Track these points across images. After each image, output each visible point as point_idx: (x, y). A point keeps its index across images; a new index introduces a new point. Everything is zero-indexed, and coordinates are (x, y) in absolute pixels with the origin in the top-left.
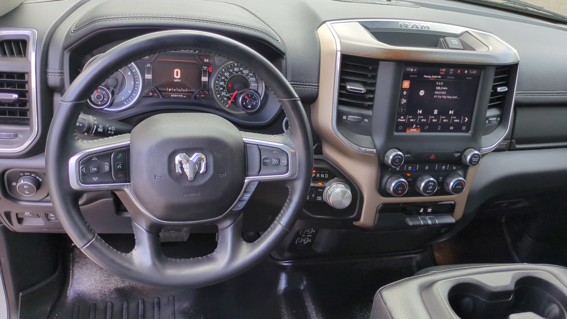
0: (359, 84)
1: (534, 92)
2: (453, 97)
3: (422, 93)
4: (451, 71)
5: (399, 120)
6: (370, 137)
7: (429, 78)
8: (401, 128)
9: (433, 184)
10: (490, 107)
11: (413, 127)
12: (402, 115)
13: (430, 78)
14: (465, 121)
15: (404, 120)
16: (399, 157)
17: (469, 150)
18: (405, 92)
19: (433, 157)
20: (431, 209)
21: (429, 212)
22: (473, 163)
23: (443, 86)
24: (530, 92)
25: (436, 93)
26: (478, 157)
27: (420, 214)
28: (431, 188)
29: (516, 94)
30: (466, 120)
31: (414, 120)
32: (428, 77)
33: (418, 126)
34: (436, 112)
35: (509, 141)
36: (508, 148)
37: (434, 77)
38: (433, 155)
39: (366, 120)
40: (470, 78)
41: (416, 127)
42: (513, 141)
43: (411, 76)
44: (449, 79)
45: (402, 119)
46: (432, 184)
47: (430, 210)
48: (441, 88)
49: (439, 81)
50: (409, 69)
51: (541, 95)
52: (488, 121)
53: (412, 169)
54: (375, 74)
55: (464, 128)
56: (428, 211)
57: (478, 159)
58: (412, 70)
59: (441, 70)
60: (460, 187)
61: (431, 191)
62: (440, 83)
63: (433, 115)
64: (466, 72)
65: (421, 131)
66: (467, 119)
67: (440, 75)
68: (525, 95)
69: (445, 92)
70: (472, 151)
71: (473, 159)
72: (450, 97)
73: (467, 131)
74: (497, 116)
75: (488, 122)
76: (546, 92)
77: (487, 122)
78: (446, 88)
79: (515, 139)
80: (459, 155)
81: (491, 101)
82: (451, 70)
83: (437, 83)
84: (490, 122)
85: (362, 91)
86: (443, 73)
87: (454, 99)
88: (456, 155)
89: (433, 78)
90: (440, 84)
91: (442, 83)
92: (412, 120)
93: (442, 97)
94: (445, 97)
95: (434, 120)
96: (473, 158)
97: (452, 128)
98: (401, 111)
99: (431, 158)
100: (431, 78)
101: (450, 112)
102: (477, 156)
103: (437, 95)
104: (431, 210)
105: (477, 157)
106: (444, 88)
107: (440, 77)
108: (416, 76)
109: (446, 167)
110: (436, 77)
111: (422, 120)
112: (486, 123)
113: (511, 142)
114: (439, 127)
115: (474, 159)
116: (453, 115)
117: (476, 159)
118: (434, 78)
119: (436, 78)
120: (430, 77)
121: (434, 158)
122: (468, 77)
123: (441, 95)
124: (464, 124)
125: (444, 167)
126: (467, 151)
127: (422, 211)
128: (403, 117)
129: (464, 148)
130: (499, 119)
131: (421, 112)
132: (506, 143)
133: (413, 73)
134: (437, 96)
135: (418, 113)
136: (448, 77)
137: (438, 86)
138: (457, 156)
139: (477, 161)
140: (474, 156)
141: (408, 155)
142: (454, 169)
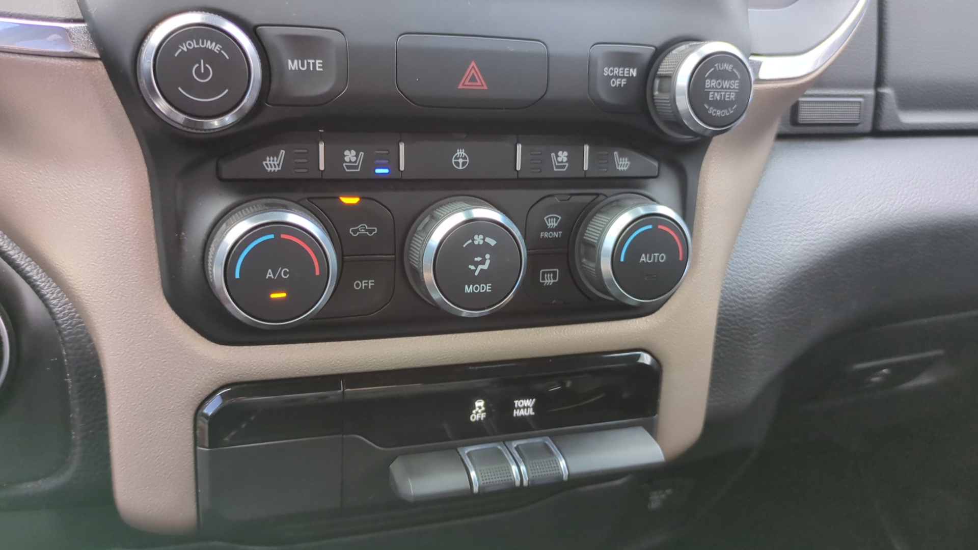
9: (492, 242)
17: (685, 47)
19: (473, 79)
20: (529, 403)
21: (523, 418)
22: (712, 111)
26: (734, 77)
27: (477, 432)
28: (485, 267)
35: (871, 92)
36: (867, 127)
38: (473, 64)
42: (888, 91)
46: (485, 244)
47: (524, 407)
53: (369, 164)
56: (516, 413)
57: (735, 84)
60: (662, 258)
61: (488, 288)
70: (697, 49)
71: (708, 82)
79: (893, 86)
80: (630, 79)
88: (617, 77)
96: (711, 77)
99: (464, 84)
102: (728, 67)
104: (535, 408)
105: (728, 76)
109: (574, 159)
113: (879, 99)
115: (714, 83)
117: (726, 84)
121: (481, 85)
125: (563, 156)
127: (483, 416)
129: (659, 41)
138: (623, 82)
139: (733, 97)
140: (712, 69)
141: (308, 64)
142: (620, 168)
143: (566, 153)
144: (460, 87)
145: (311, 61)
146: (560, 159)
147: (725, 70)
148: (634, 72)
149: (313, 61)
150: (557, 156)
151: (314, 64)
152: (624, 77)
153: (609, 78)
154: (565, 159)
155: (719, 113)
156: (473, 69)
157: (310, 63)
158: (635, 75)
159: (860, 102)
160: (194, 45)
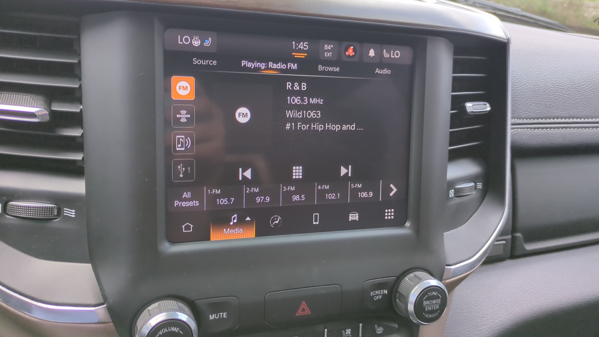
0: (28, 97)
1: (548, 121)
2: (345, 128)
3: (245, 115)
4: (328, 51)
5: (176, 203)
6: (90, 265)
7: (259, 69)
8: (187, 228)
10: (454, 156)
11: (231, 223)
12: (185, 186)
13: (263, 68)
14: (391, 195)
15: (196, 203)
16: (174, 329)
17: (412, 275)
18: (183, 112)
19: (304, 310)
22: (427, 316)
23: (309, 93)
24: (540, 121)
25: (289, 114)
26: (439, 298)
29: (513, 124)
30: (393, 190)
31: (229, 201)
32: (257, 64)
33: (248, 219)
34: (297, 172)
35: (509, 237)
36: (509, 255)
37: (275, 66)
38: (304, 302)
39: (71, 213)
40: (386, 71)
41: (241, 222)
42: (519, 235)
43: (196, 61)
44: (323, 73)
45: (186, 200)
48: (303, 100)
49: (293, 80)
50: (187, 40)
51: (562, 128)
52: (453, 190)
54: (76, 61)
55: (390, 214)
57: (439, 301)
58: (196, 43)
59: (296, 46)
62: (296, 84)
63: (290, 181)
64: (372, 53)
65: (259, 234)
66: (395, 190)
67: (294, 60)
68: (531, 128)
69: (317, 113)
70: (420, 280)
71: (425, 303)
72: (337, 128)
73: (398, 222)
74: (473, 179)
75: (455, 194)
76: (571, 120)
77: (452, 193)
78: (320, 101)
79: (522, 232)
80: (384, 295)
81: (454, 139)
82: (327, 47)
83: (289, 86)
84: (459, 193)
85: (32, 115)
86: (302, 56)
87: (348, 131)
88: (377, 295)
89: (271, 69)
90: (296, 87)
91: (304, 86)
92: (224, 201)
93: (310, 127)
94: (320, 127)
95: (296, 198)
96: (426, 300)
97: (354, 217)
98: (181, 176)
99: (299, 313)
100: (265, 69)
101: (343, 171)
102: (435, 293)
103: (295, 120)
105: (436, 297)
106: (314, 101)
107: (294, 67)
108: (215, 63)
109: (354, 332)
110: (280, 66)
111: (258, 200)
112: (450, 196)
113: (514, 239)
114: (316, 216)
115: (428, 302)
116: (355, 178)
117: (434, 302)
118: (276, 70)
119: (281, 70)
120: (263, 66)
121: (308, 312)
122: (381, 68)
123: (305, 121)
124: (388, 203)
125: (348, 331)
126: (407, 279)
128: (189, 193)
129: (397, 274)
130: (480, 186)
131: (248, 174)
132: (504, 242)
133: (202, 54)
134: (296, 126)
135: (240, 179)
136: (321, 68)
137: (294, 93)
138: (380, 297)
139: (438, 307)
140: (427, 296)
141: (220, 315)
142: (378, 333)
143: (350, 330)
144: (297, 315)
145: (221, 314)
146: (347, 333)
147: (434, 295)
148: (386, 292)
149: (222, 313)
150: (345, 332)
151: (223, 315)
152: (381, 295)
153: (373, 296)
154: (350, 333)
155: (430, 316)
156: (304, 305)
157: (220, 314)
158: (386, 293)
159: (504, 244)
160: (166, 330)
